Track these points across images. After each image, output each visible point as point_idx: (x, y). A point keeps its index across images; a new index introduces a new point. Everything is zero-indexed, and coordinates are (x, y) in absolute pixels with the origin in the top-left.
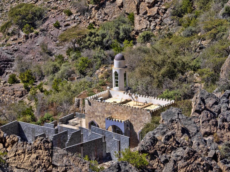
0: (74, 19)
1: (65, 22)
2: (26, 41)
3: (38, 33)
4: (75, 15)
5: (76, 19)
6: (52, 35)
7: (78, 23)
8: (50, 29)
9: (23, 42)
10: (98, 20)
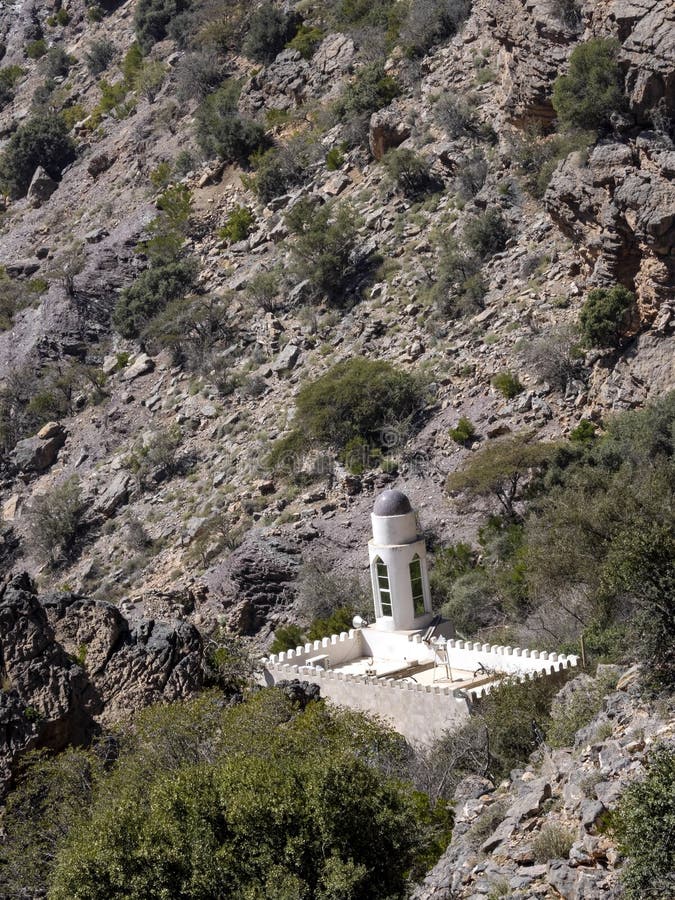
0: (529, 407)
1: (493, 420)
2: (352, 501)
3: (396, 468)
4: (530, 392)
5: (534, 407)
6: (442, 473)
7: (540, 421)
8: (440, 452)
9: (341, 506)
10: (610, 405)
